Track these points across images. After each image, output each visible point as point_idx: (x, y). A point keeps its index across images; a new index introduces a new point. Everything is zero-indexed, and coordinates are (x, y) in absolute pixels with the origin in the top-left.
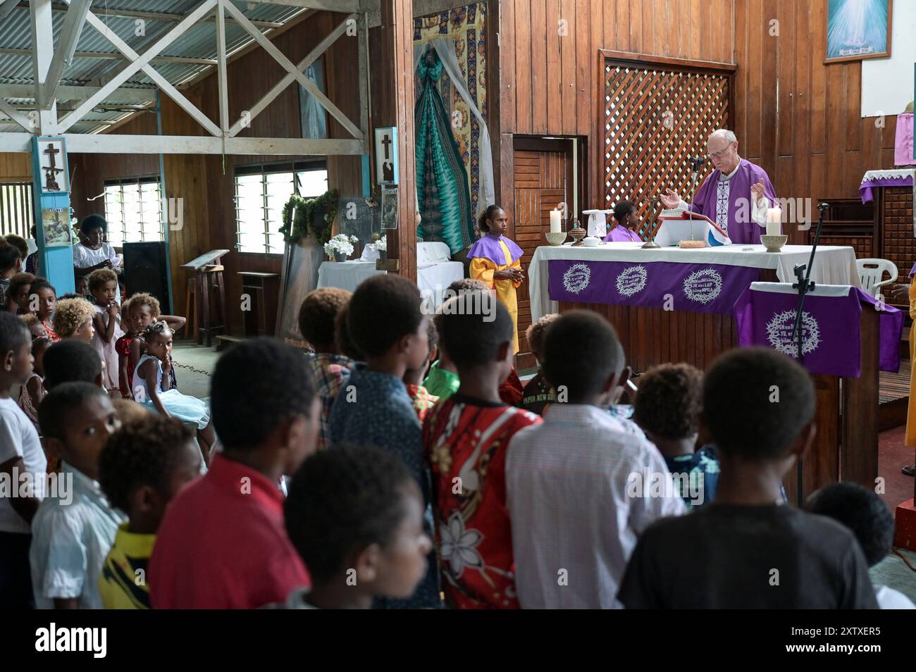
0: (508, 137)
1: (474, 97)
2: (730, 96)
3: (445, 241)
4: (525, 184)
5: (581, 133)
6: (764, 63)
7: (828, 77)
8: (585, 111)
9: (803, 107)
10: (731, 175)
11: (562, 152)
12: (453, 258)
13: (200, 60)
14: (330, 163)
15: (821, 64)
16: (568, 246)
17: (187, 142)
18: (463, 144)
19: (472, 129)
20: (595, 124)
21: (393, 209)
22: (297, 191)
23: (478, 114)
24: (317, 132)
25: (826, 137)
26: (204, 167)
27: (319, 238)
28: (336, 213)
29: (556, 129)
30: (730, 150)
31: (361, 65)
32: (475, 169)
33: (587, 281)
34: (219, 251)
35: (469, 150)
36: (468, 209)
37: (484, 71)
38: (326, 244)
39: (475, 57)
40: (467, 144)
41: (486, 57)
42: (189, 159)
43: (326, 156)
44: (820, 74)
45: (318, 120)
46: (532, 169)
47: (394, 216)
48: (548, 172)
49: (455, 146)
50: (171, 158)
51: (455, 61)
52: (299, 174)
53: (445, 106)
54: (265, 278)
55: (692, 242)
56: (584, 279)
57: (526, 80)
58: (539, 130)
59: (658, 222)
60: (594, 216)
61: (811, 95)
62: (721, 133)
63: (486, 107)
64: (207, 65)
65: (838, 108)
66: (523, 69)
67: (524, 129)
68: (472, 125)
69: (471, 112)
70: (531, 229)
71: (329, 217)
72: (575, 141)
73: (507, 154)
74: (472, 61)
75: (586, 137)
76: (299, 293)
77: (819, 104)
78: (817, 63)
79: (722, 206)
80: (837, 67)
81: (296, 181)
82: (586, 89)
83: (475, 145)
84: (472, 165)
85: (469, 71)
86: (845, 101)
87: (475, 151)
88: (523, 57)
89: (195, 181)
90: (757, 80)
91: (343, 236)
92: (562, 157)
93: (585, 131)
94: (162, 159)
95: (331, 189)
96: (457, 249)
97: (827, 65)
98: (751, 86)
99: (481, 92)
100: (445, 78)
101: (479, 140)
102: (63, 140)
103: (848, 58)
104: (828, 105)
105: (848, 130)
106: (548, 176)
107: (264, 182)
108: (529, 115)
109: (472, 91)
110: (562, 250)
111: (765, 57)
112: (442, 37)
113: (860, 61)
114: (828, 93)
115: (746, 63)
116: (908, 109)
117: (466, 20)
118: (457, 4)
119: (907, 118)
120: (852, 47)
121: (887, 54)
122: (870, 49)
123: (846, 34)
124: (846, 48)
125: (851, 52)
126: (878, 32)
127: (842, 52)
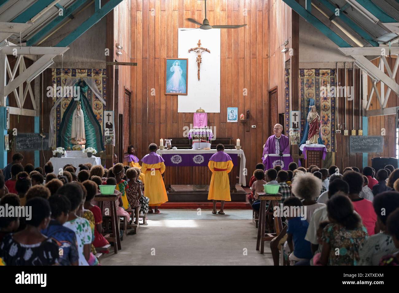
2: (130, 102)
5: (122, 113)
7: (166, 99)
9: (157, 107)
15: (164, 95)
18: (99, 116)
25: (166, 118)
36: (101, 138)
44: (163, 98)
51: (96, 87)
53: (89, 101)
55: (207, 148)
56: (179, 160)
61: (160, 104)
65: (170, 109)
68: (104, 110)
75: (122, 115)
77: (163, 107)
78: (162, 94)
80: (169, 96)
86: (172, 107)
90: (140, 97)
97: (166, 95)
98: (137, 99)
100: (90, 92)
103: (173, 94)
104: (166, 108)
105: (174, 116)
112: (89, 77)
113: (177, 95)
114: (166, 104)
115: (135, 90)
116: (197, 111)
117: (102, 74)
118: (97, 68)
119: (200, 114)
120: (175, 91)
121: (186, 94)
122: (181, 92)
123: (173, 86)
124: (173, 91)
125: (174, 92)
126: (183, 87)
127: (171, 92)
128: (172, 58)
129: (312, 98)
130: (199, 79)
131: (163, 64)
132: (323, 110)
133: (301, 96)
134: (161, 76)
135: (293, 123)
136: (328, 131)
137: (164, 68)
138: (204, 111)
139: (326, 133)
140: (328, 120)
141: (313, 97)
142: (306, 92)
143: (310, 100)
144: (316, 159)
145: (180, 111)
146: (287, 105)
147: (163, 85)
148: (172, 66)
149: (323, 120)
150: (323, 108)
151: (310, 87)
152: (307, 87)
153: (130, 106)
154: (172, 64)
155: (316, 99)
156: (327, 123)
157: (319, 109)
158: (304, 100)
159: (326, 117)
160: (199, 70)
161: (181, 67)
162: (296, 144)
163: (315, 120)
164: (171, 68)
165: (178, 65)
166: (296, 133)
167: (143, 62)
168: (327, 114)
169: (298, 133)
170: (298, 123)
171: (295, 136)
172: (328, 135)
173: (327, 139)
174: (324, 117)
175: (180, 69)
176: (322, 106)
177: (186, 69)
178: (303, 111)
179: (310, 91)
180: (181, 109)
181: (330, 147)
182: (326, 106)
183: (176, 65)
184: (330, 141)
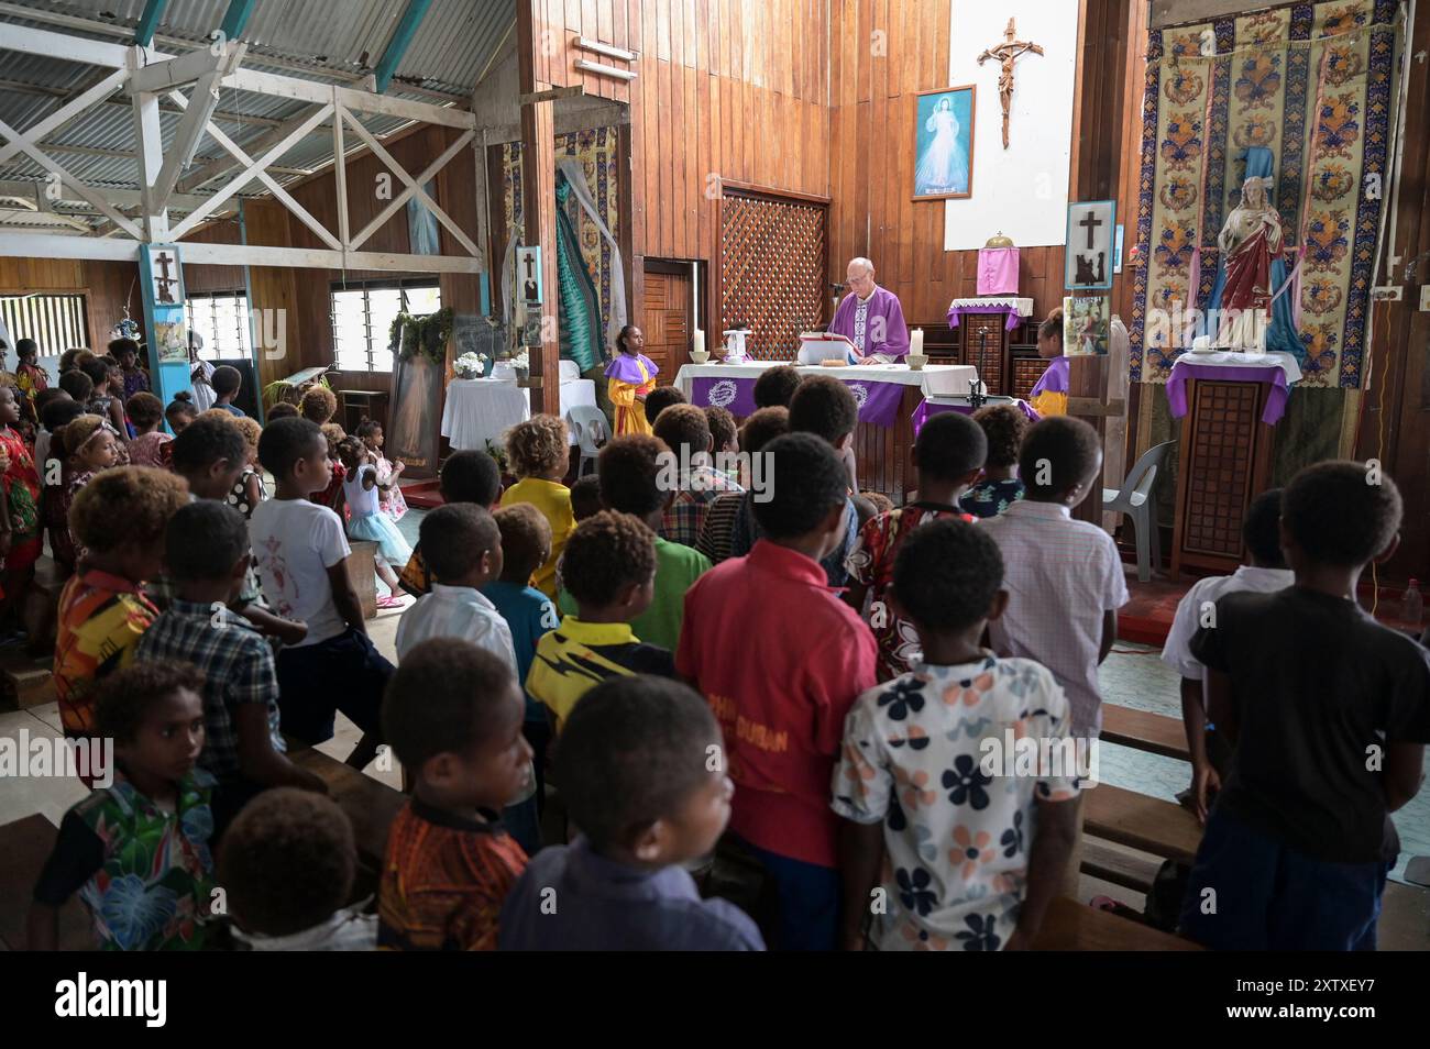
0: (640, 259)
1: (605, 220)
2: (825, 227)
3: (574, 359)
4: (651, 305)
5: (702, 258)
6: (857, 198)
7: (915, 213)
8: (705, 235)
9: (893, 240)
10: (869, 298)
11: (684, 275)
12: (583, 376)
13: (289, 170)
14: (443, 280)
15: (909, 201)
16: (712, 364)
17: (307, 255)
18: (592, 265)
19: (603, 251)
20: (714, 250)
21: (537, 328)
22: (404, 308)
23: (609, 236)
24: (428, 250)
25: (913, 267)
26: (293, 282)
27: (433, 355)
28: (451, 331)
29: (680, 254)
30: (868, 278)
31: (479, 182)
32: (606, 290)
33: (733, 396)
34: (316, 369)
35: (599, 271)
36: (599, 328)
37: (615, 194)
38: (455, 362)
39: (605, 180)
40: (596, 265)
41: (618, 181)
42: (277, 272)
43: (439, 274)
44: (908, 209)
45: (429, 237)
46: (659, 291)
47: (538, 335)
48: (672, 293)
49: (585, 267)
50: (259, 271)
51: (584, 183)
52: (407, 291)
53: (573, 227)
54: (371, 396)
55: (834, 361)
56: (730, 394)
57: (655, 204)
58: (667, 254)
59: (800, 342)
60: (734, 336)
61: (899, 228)
62: (860, 261)
63: (617, 229)
64: (295, 175)
65: (923, 242)
66: (653, 195)
67: (653, 253)
68: (602, 246)
69: (601, 233)
70: (658, 348)
71: (444, 335)
72: (695, 264)
73: (638, 275)
74: (602, 184)
75: (706, 262)
76: (411, 411)
77: (906, 238)
78: (906, 200)
79: (860, 328)
81: (404, 298)
82: (707, 216)
83: (605, 266)
84: (602, 286)
85: (599, 194)
86: (930, 236)
87: (606, 272)
88: (652, 183)
89: (284, 296)
90: (850, 213)
91: (472, 354)
92: (684, 280)
93: (705, 256)
94: (247, 272)
95: (445, 306)
96: (587, 367)
97: (914, 202)
98: (844, 219)
99: (612, 214)
100: (573, 199)
101: (611, 262)
102: (176, 250)
103: (933, 197)
104: (915, 239)
105: (933, 262)
106: (671, 298)
107: (366, 298)
108: (657, 239)
109: (603, 213)
110: (706, 367)
111: (858, 192)
112: (569, 158)
113: (944, 200)
114: (915, 228)
115: (840, 197)
116: (989, 244)
117: (595, 143)
118: (586, 126)
119: (989, 253)
120: (937, 187)
121: (968, 195)
122: (953, 189)
123: (932, 174)
124: (932, 187)
125: (936, 191)
126: (960, 176)
127: (928, 191)
128: (934, 90)
129: (1265, 144)
130: (1006, 146)
131: (908, 112)
132: (1317, 196)
133: (1209, 143)
134: (903, 151)
135: (1080, 259)
136: (1334, 293)
137: (910, 123)
138: (1009, 244)
139: (1321, 303)
140: (1338, 240)
141: (1271, 138)
142: (1235, 121)
143: (1247, 154)
144: (1232, 417)
145: (950, 245)
146: (1146, 185)
147: (908, 174)
148: (930, 114)
149: (1310, 241)
150: (1318, 185)
151: (1258, 94)
152: (1241, 99)
153: (825, 240)
154: (931, 108)
155: (1284, 148)
156: (1331, 256)
157: (1298, 191)
158: (1223, 158)
159: (1331, 227)
160: (1006, 117)
161: (955, 112)
162: (1089, 353)
163: (1253, 244)
164: (930, 121)
165: (948, 110)
166: (1091, 305)
167: (859, 111)
168: (1336, 215)
169: (1100, 304)
170: (1101, 255)
171: (1087, 318)
172: (1330, 309)
173: (1324, 328)
174: (1319, 227)
175: (953, 120)
176: (1311, 180)
177: (968, 119)
178: (1213, 208)
179: (1258, 112)
180: (953, 242)
181: (1337, 367)
182: (1338, 175)
183: (941, 109)
184: (1339, 338)
